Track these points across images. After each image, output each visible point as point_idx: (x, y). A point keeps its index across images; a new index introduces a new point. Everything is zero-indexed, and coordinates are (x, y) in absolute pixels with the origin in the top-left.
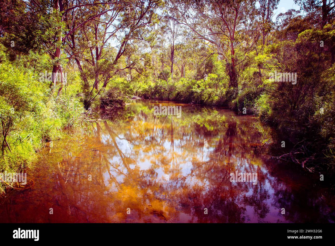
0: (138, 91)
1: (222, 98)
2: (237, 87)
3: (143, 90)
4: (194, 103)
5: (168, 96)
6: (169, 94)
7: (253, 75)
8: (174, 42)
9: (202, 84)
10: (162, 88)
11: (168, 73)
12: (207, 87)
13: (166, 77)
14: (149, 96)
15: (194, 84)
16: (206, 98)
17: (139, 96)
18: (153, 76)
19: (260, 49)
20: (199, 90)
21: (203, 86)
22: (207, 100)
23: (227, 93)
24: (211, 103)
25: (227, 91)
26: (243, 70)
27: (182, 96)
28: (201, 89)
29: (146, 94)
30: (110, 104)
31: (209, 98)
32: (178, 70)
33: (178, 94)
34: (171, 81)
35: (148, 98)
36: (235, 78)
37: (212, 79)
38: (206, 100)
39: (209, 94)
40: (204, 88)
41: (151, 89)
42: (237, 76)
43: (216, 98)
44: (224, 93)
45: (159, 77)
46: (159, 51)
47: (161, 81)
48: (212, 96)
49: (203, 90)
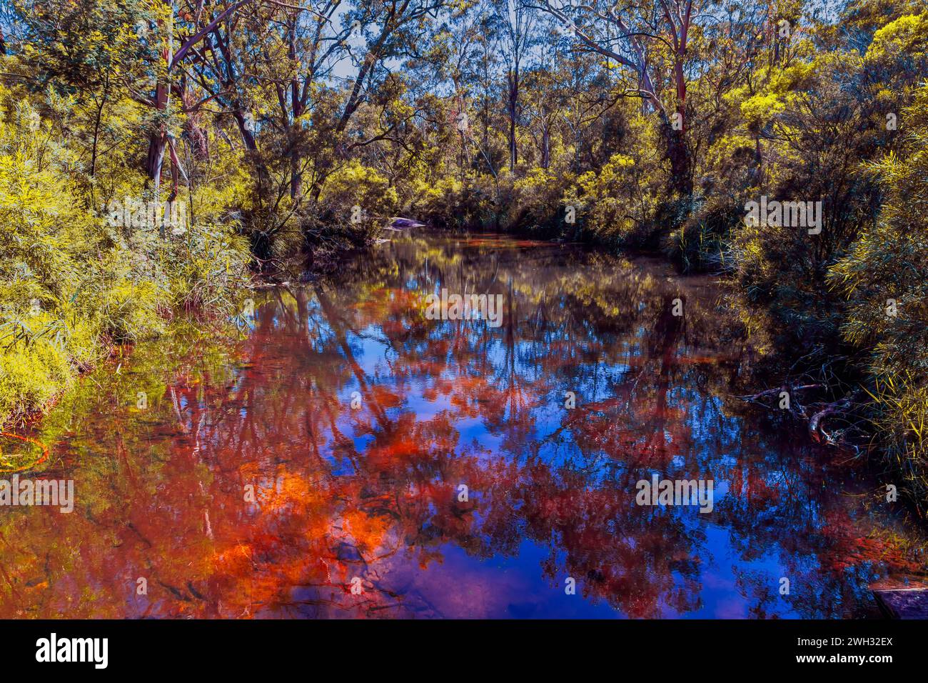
0: (417, 204)
1: (643, 225)
2: (691, 194)
3: (430, 202)
4: (566, 240)
5: (498, 220)
6: (500, 213)
7: (733, 157)
8: (517, 64)
9: (591, 184)
10: (483, 197)
11: (500, 154)
12: (605, 192)
13: (493, 164)
14: (447, 219)
15: (567, 184)
16: (599, 225)
17: (419, 220)
18: (460, 161)
19: (761, 79)
20: (581, 203)
21: (592, 191)
22: (604, 230)
23: (662, 209)
24: (612, 241)
25: (659, 206)
26: (710, 143)
27: (534, 218)
28: (586, 200)
29: (436, 213)
30: (326, 240)
31: (608, 225)
32: (534, 146)
33: (525, 212)
34: (507, 176)
35: (443, 225)
36: (685, 167)
37: (618, 170)
38: (599, 229)
39: (609, 214)
40: (594, 197)
41: (453, 199)
42: (692, 159)
43: (629, 225)
44: (652, 211)
45: (474, 166)
46: (477, 92)
47: (479, 176)
48: (618, 218)
49: (592, 203)
